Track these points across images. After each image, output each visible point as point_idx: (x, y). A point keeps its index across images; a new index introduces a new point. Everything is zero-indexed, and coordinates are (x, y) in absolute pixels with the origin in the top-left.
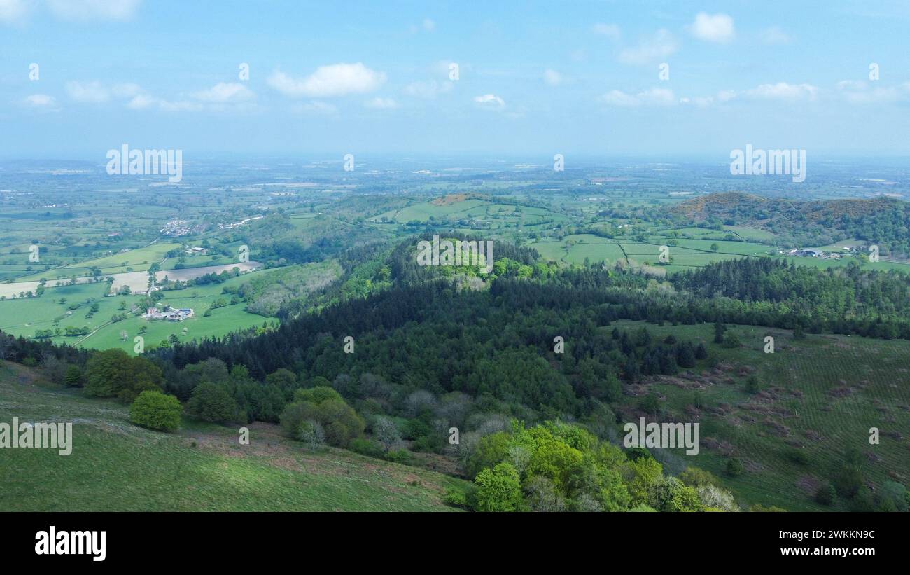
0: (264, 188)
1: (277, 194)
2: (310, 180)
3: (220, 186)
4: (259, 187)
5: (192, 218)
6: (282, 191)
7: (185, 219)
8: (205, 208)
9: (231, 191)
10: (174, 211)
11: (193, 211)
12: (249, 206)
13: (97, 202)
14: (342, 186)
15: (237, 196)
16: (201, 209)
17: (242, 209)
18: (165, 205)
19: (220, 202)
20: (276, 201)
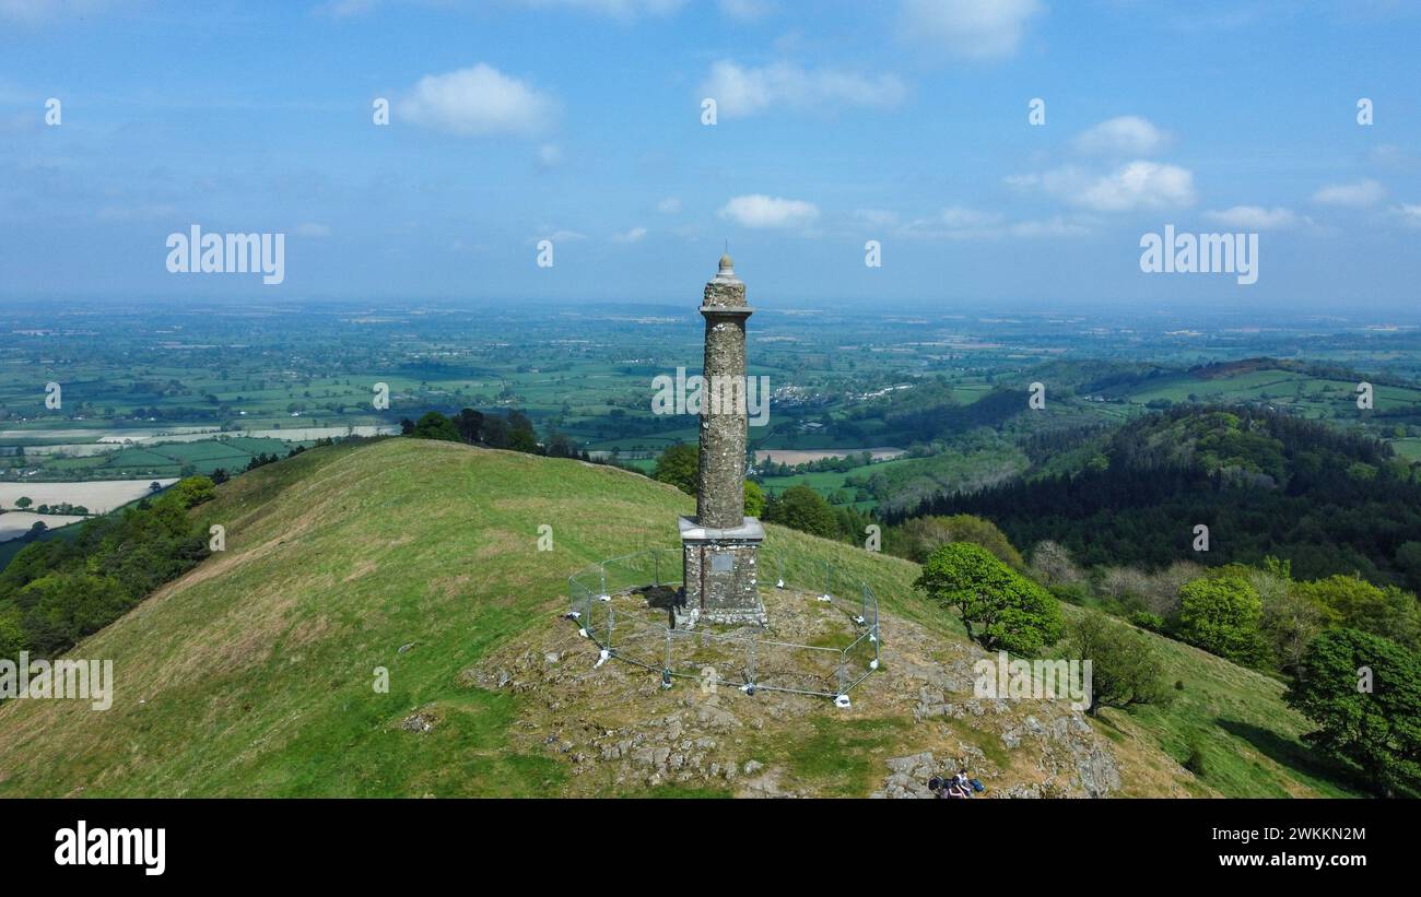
0: (919, 348)
1: (938, 358)
2: (989, 339)
3: (854, 344)
4: (911, 347)
5: (810, 384)
6: (945, 353)
7: (802, 385)
8: (831, 373)
9: (869, 350)
10: (787, 374)
11: (812, 375)
12: (893, 372)
13: (690, 358)
14: (1042, 350)
15: (878, 358)
16: (825, 374)
17: (882, 376)
18: (776, 367)
19: (852, 365)
20: (935, 366)
